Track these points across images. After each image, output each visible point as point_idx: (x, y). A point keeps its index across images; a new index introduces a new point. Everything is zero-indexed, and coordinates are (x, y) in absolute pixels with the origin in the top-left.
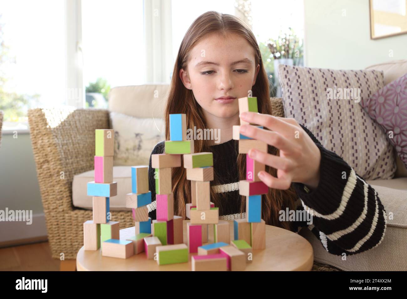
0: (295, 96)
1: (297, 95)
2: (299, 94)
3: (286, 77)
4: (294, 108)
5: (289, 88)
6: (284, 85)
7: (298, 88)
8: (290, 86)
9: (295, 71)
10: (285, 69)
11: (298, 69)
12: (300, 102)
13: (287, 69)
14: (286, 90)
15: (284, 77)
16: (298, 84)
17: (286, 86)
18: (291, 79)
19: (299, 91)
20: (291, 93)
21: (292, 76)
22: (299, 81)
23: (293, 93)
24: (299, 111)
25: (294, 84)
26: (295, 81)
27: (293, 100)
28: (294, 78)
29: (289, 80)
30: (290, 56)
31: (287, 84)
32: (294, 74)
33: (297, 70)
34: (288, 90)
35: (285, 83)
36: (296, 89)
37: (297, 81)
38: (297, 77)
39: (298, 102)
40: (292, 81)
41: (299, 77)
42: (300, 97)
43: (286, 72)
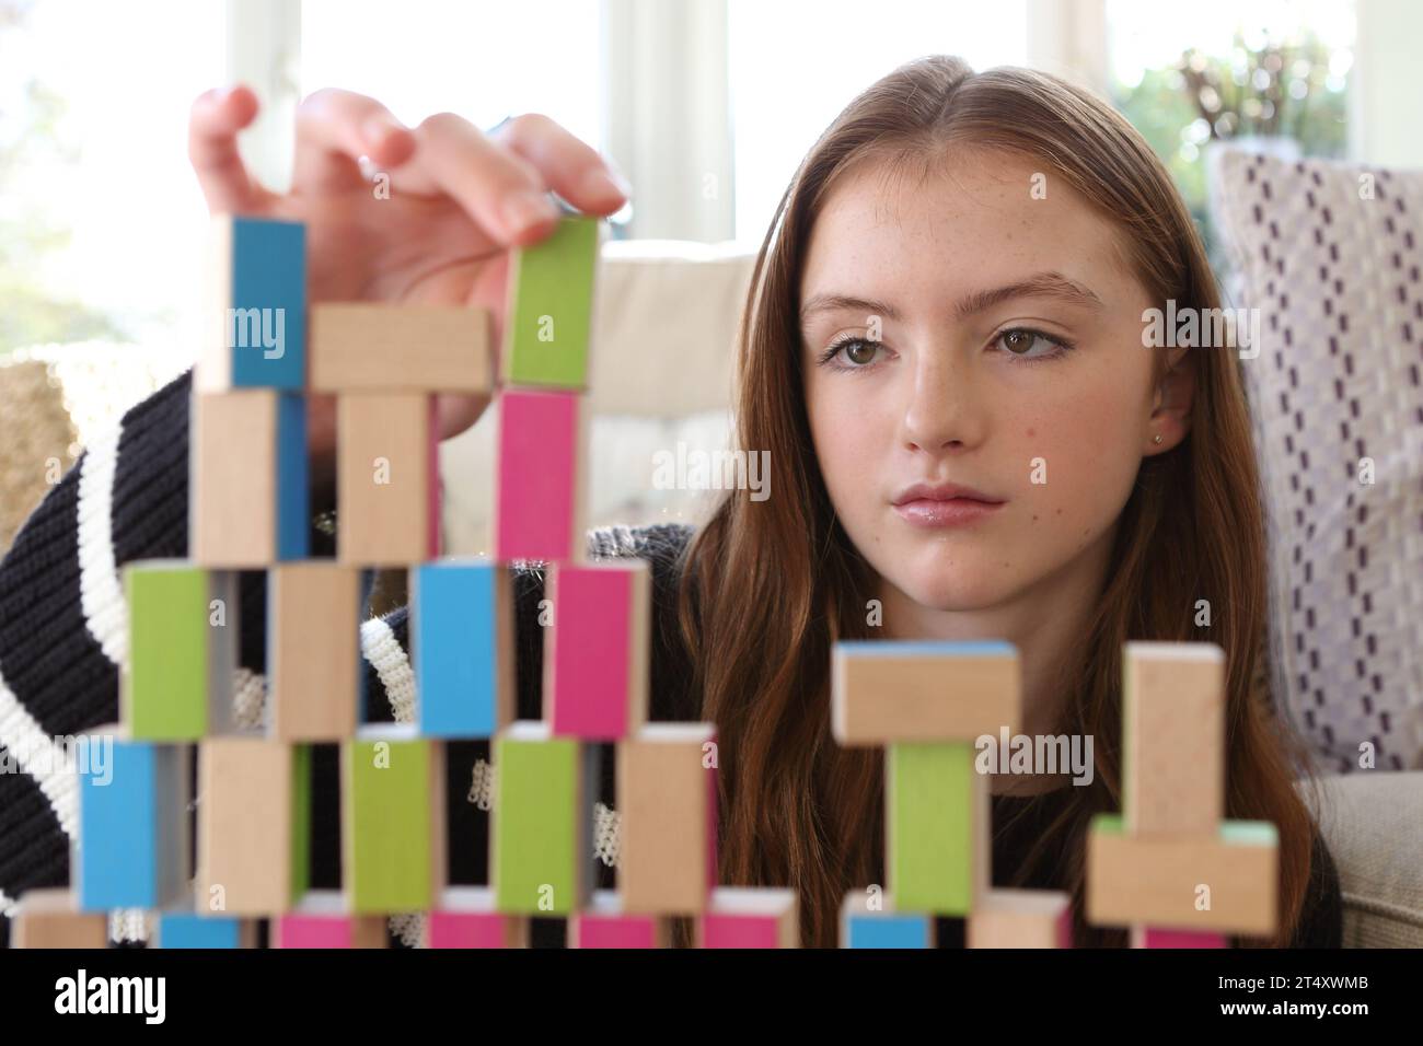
0: (1306, 315)
1: (1316, 309)
2: (1328, 307)
3: (1258, 214)
4: (1303, 379)
5: (1273, 275)
6: (1248, 259)
7: (1324, 273)
8: (1280, 265)
9: (1307, 183)
10: (1251, 176)
11: (1325, 177)
12: (1333, 346)
13: (1262, 175)
14: (1260, 287)
15: (1250, 214)
16: (1323, 255)
17: (1258, 264)
18: (1283, 228)
19: (1328, 290)
20: (1284, 302)
21: (1290, 209)
22: (1330, 235)
23: (1294, 301)
24: (1328, 394)
25: (1299, 252)
26: (1305, 239)
27: (1298, 337)
28: (1299, 222)
29: (1274, 230)
30: (1287, 125)
31: (1266, 252)
32: (1299, 203)
33: (1317, 179)
34: (1271, 288)
35: (1255, 250)
36: (1312, 276)
37: (1318, 237)
38: (1316, 219)
39: (1322, 348)
40: (1292, 240)
41: (1327, 216)
42: (1332, 325)
43: (1256, 189)
